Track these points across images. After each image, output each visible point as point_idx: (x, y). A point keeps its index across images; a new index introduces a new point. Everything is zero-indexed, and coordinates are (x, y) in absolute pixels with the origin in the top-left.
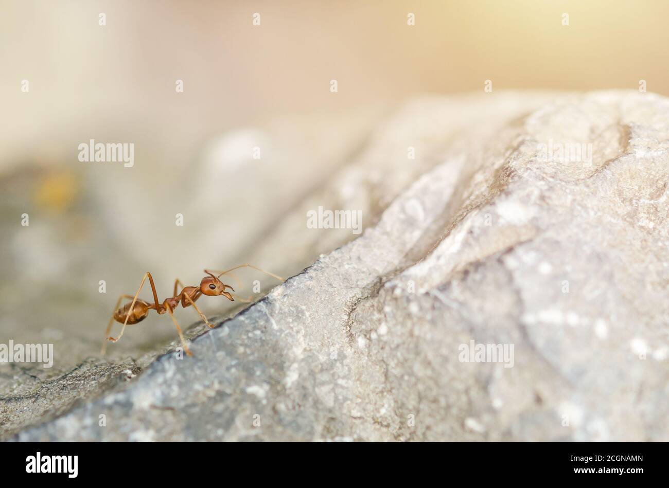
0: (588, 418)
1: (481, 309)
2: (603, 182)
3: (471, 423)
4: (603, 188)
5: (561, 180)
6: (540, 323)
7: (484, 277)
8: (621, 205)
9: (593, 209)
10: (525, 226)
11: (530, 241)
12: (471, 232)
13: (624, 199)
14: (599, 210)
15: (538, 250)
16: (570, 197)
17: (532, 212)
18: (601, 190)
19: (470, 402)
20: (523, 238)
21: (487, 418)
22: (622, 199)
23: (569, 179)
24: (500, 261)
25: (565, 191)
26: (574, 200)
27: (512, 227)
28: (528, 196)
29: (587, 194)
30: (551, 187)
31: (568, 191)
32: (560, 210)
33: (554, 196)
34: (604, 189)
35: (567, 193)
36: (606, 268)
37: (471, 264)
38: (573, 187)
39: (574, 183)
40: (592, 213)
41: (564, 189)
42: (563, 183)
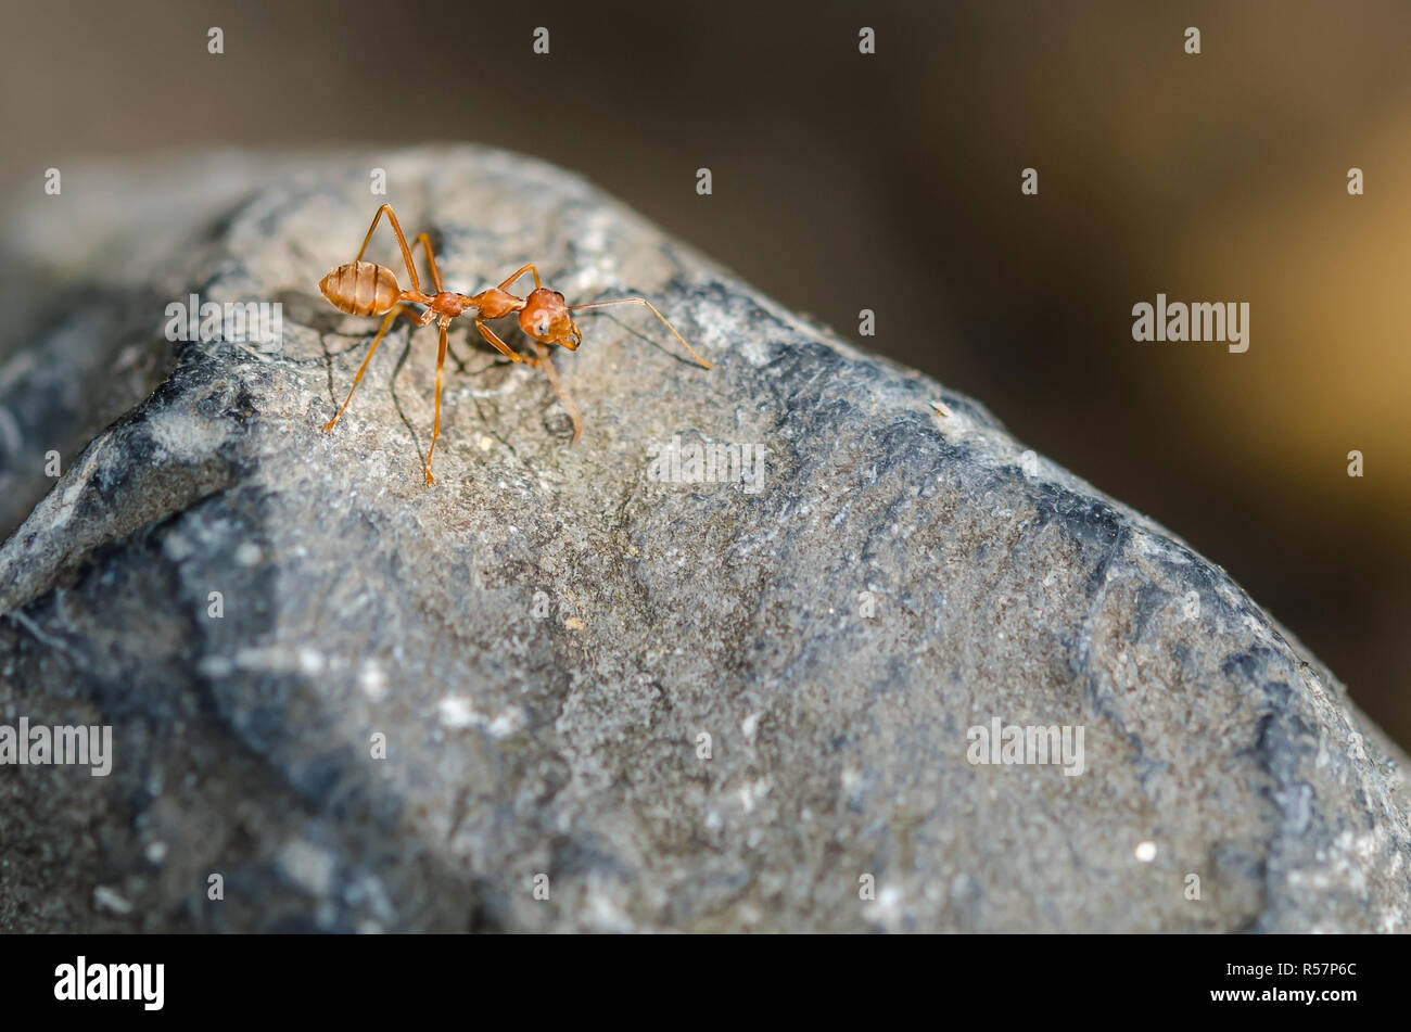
0: (344, 876)
1: (115, 650)
2: (379, 358)
3: (106, 896)
4: (378, 371)
5: (286, 359)
6: (240, 674)
7: (122, 578)
8: (420, 404)
9: (357, 417)
10: (208, 464)
11: (218, 495)
12: (95, 482)
13: (429, 392)
14: (370, 417)
15: (233, 515)
16: (307, 395)
17: (223, 431)
18: (375, 374)
19: (101, 852)
20: (205, 490)
21: (137, 884)
22: (423, 392)
23: (306, 355)
24: (155, 544)
25: (296, 383)
26: (315, 401)
27: (181, 466)
28: (214, 397)
29: (344, 385)
30: (265, 375)
31: (301, 381)
32: (284, 425)
33: (270, 395)
34: (382, 372)
35: (300, 386)
36: (384, 544)
37: (95, 551)
38: (314, 372)
39: (315, 364)
40: (354, 427)
41: (293, 377)
42: (293, 366)
